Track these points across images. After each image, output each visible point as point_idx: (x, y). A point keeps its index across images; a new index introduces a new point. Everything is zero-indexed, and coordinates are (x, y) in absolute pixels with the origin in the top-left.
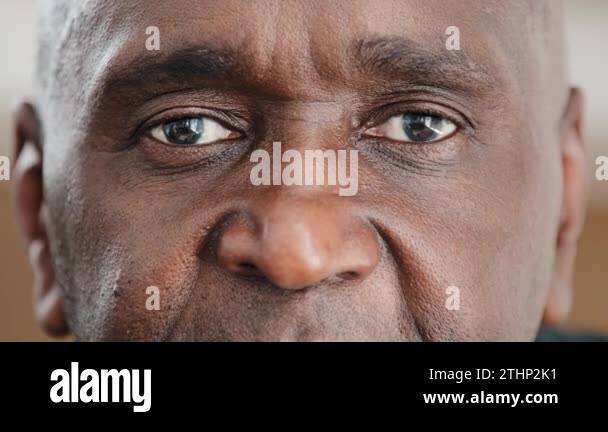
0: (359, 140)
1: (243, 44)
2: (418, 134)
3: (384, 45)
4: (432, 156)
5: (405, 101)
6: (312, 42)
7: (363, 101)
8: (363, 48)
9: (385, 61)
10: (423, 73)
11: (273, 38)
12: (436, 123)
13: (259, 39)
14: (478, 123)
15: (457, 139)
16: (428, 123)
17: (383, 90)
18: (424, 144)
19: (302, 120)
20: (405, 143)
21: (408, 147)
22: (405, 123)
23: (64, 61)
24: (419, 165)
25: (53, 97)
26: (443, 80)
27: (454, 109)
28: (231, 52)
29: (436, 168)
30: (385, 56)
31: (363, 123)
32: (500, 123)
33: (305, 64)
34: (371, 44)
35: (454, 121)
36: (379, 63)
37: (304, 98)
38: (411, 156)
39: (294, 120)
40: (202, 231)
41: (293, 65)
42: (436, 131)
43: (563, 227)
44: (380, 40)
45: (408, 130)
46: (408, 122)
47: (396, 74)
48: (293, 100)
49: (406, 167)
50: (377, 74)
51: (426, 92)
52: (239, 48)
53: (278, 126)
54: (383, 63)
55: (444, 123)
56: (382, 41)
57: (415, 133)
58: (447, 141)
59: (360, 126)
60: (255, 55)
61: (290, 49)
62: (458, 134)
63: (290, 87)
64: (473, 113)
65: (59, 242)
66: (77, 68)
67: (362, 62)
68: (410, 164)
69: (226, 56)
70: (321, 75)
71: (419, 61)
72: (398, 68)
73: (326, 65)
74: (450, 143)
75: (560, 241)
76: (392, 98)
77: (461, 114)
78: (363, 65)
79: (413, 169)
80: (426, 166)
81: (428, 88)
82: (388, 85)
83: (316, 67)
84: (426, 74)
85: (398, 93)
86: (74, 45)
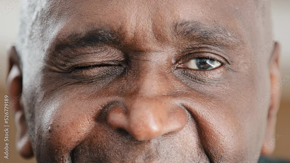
0: (175, 70)
1: (120, 28)
2: (203, 66)
3: (188, 25)
4: (210, 76)
5: (197, 52)
6: (153, 24)
7: (177, 51)
8: (178, 26)
9: (188, 33)
10: (206, 38)
11: (134, 24)
12: (212, 62)
13: (127, 25)
14: (232, 62)
15: (222, 69)
16: (208, 62)
17: (187, 46)
18: (206, 70)
19: (149, 61)
20: (197, 70)
21: (198, 72)
22: (197, 62)
23: (34, 31)
24: (203, 80)
25: (28, 47)
26: (215, 41)
27: (220, 56)
28: (115, 32)
29: (211, 82)
30: (188, 30)
31: (177, 62)
32: (242, 61)
33: (150, 35)
34: (181, 25)
35: (220, 62)
36: (186, 34)
37: (149, 51)
38: (199, 76)
39: (145, 61)
40: (100, 107)
41: (144, 36)
42: (212, 65)
43: (271, 108)
44: (186, 23)
45: (198, 65)
46: (199, 61)
47: (193, 38)
48: (144, 52)
49: (197, 81)
50: (184, 39)
51: (207, 48)
52: (118, 30)
53: (137, 64)
54: (187, 34)
55: (215, 62)
56: (187, 23)
57: (202, 66)
58: (217, 70)
59: (176, 63)
60: (126, 33)
61: (143, 28)
62: (222, 67)
63: (143, 46)
64: (229, 57)
65: (30, 115)
66: (41, 35)
67: (177, 33)
68: (199, 80)
69: (112, 34)
70: (158, 39)
71: (204, 33)
72: (194, 36)
73: (160, 35)
74: (218, 71)
75: (269, 116)
76: (191, 51)
77: (224, 58)
78: (178, 35)
79: (201, 82)
80: (207, 81)
81: (208, 46)
82: (189, 44)
83: (155, 36)
84: (207, 38)
85: (194, 48)
86: (39, 24)
